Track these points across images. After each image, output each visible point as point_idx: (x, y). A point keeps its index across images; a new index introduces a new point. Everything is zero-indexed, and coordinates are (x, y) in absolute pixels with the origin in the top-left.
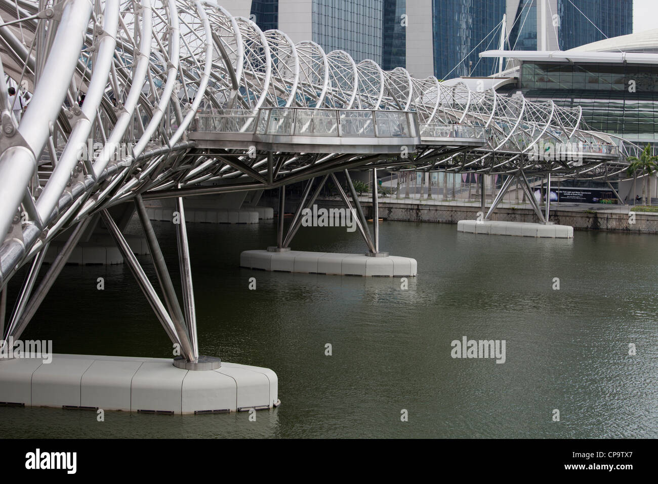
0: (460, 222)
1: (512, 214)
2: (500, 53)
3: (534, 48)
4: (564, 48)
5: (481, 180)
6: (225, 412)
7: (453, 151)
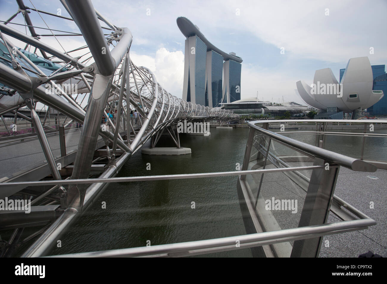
0: (217, 127)
1: (224, 126)
2: (221, 104)
3: (227, 103)
4: (231, 102)
5: (219, 121)
6: (184, 154)
7: (215, 118)
